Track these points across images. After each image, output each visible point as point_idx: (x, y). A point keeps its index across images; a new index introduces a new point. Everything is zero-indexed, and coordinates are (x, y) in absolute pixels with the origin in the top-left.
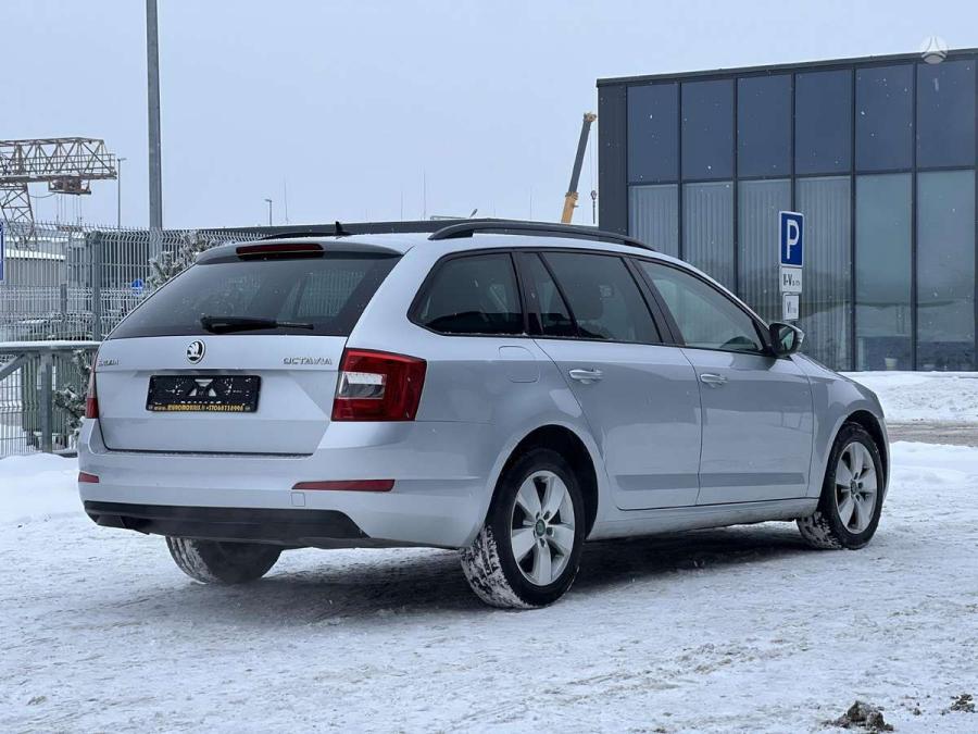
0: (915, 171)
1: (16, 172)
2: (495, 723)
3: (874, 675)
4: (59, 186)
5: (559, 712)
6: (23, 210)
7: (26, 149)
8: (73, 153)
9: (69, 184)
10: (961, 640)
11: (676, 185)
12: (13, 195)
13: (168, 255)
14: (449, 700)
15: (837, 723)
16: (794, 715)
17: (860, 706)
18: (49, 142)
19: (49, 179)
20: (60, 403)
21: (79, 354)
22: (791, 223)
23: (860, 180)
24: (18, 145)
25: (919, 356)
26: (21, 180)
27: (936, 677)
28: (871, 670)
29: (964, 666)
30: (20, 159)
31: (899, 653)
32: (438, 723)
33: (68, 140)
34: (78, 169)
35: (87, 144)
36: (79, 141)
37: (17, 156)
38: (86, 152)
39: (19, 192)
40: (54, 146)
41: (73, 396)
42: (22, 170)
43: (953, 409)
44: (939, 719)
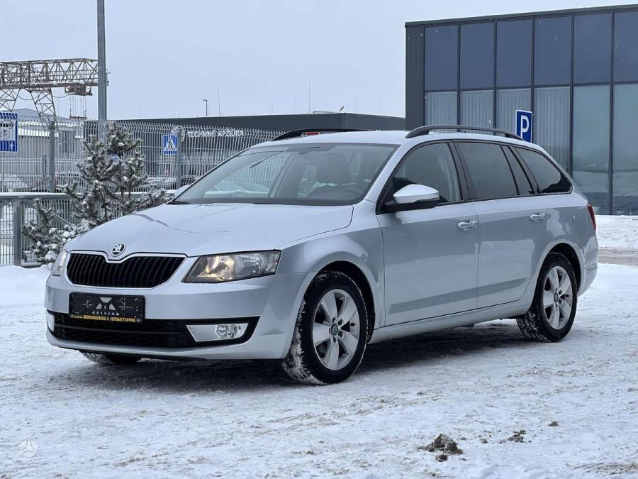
0: (612, 84)
1: (44, 81)
2: (207, 447)
3: (471, 417)
4: (71, 90)
5: (252, 440)
6: (49, 106)
7: (50, 65)
8: (81, 68)
9: (78, 89)
10: (540, 394)
11: (456, 92)
12: (42, 95)
13: (93, 137)
14: (185, 432)
15: (426, 449)
16: (403, 443)
17: (442, 438)
18: (65, 61)
19: (65, 85)
20: (25, 233)
21: (37, 201)
22: (523, 117)
23: (576, 89)
24: (45, 63)
25: (614, 205)
26: (46, 86)
27: (512, 419)
28: (470, 413)
29: (534, 411)
30: (47, 72)
31: (497, 402)
32: (169, 447)
33: (77, 60)
34: (83, 79)
35: (90, 63)
36: (85, 61)
37: (45, 70)
38: (89, 68)
39: (46, 94)
40: (68, 64)
41: (33, 228)
42: (48, 80)
43: (627, 241)
44: (498, 446)
